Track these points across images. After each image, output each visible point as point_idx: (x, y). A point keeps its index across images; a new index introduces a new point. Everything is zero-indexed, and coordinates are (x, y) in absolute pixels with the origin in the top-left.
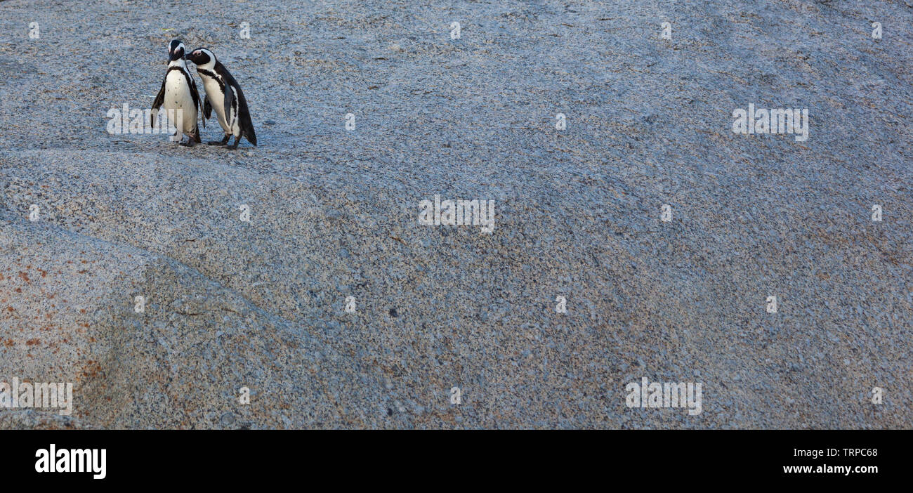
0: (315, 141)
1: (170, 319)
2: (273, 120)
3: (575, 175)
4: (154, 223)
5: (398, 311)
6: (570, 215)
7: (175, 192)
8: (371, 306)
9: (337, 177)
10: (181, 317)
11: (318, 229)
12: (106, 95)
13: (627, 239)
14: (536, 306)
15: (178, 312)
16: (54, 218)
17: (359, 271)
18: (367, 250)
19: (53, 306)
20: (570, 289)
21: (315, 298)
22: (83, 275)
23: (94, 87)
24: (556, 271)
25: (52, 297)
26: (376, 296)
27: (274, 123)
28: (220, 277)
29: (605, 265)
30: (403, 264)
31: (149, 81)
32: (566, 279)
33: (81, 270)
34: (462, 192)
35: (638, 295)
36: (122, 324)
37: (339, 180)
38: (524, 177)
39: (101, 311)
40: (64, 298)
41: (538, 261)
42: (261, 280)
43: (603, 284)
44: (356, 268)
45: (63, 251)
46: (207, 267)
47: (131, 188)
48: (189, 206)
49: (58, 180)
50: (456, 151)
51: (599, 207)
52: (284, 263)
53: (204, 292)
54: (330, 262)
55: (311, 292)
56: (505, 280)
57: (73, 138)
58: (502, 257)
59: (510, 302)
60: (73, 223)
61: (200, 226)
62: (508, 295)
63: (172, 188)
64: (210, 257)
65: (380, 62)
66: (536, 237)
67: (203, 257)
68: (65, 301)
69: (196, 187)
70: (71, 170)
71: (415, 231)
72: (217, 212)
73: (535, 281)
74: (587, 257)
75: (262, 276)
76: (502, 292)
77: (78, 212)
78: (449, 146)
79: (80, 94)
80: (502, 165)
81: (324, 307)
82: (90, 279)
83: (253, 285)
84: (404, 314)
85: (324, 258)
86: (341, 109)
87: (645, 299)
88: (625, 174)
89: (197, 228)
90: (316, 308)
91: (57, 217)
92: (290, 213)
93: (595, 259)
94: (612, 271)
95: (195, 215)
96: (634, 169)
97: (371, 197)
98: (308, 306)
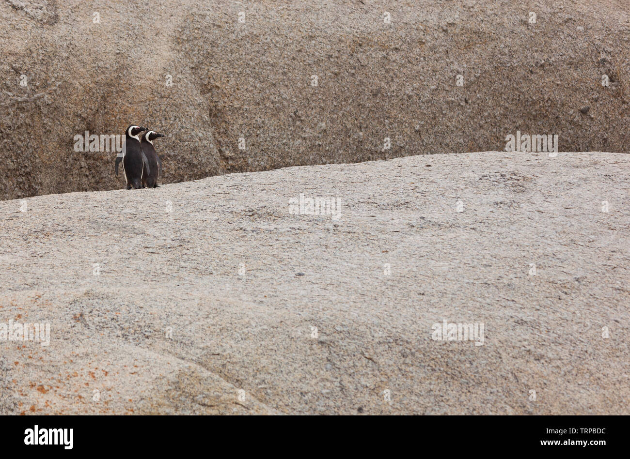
0: (328, 288)
1: (194, 408)
2: (304, 272)
3: (512, 317)
4: (190, 341)
5: (364, 409)
6: (501, 345)
7: (209, 320)
8: (345, 405)
9: (331, 314)
10: (202, 407)
11: (311, 349)
12: (187, 252)
13: (543, 364)
14: (468, 409)
15: (199, 404)
16: (120, 335)
17: (339, 380)
18: (346, 365)
19: (110, 396)
20: (495, 398)
21: (304, 398)
22: (134, 375)
23: (180, 246)
24: (486, 384)
25: (110, 390)
26: (349, 398)
27: (303, 275)
28: (235, 381)
29: (523, 381)
30: (372, 376)
31: (223, 242)
32: (492, 390)
33: (133, 372)
34: (423, 326)
35: (546, 403)
36: (157, 410)
37: (332, 316)
38: (472, 318)
39: (143, 401)
40: (118, 391)
41: (473, 377)
42: (265, 383)
43: (520, 395)
44: (337, 378)
45: (122, 358)
46: (226, 373)
47: (178, 317)
48: (218, 331)
49: (128, 309)
50: (428, 298)
51: (525, 340)
52: (284, 372)
53: (220, 390)
54: (318, 373)
55: (302, 393)
56: (447, 390)
57: (152, 280)
58: (447, 373)
59: (449, 405)
60: (134, 339)
61: (224, 344)
62: (448, 400)
63: (208, 317)
64: (229, 367)
65: (395, 233)
66: (474, 361)
67: (224, 366)
68: (118, 393)
69: (226, 317)
70: (138, 302)
71: (383, 353)
72: (238, 335)
73: (469, 391)
74: (510, 375)
75: (266, 381)
76: (443, 398)
77: (138, 332)
78: (423, 294)
79: (170, 250)
80: (458, 308)
81: (310, 405)
82: (139, 378)
83: (260, 387)
84: (368, 411)
85: (314, 370)
86: (355, 266)
87: (551, 406)
88: (551, 317)
89: (222, 346)
90: (304, 405)
91: (123, 335)
92: (292, 338)
93: (516, 377)
94: (528, 386)
95: (222, 337)
96: (558, 315)
97: (353, 327)
98: (297, 404)
